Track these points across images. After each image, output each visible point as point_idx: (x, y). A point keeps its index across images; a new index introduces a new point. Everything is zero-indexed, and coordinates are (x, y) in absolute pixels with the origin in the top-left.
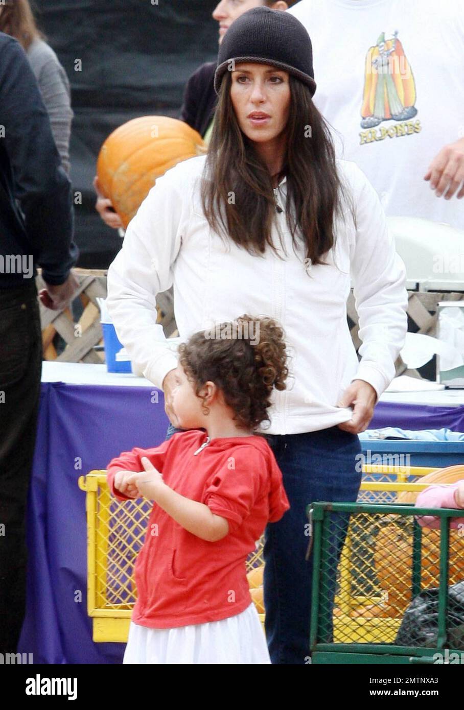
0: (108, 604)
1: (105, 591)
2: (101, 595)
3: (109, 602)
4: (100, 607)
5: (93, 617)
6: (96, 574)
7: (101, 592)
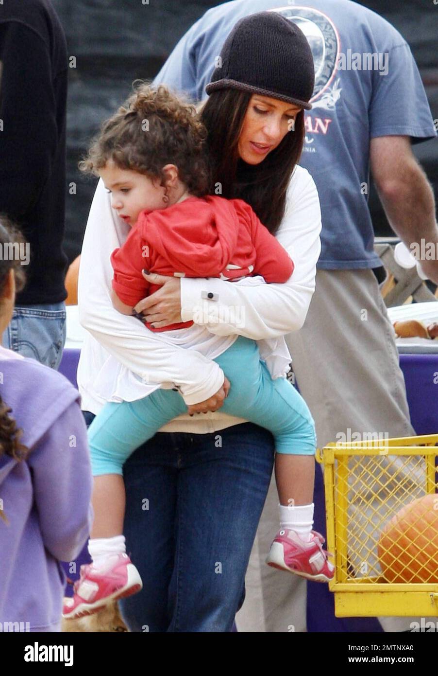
0: (349, 578)
1: (346, 565)
2: (342, 569)
3: (350, 576)
4: (341, 582)
5: (335, 592)
6: (336, 549)
7: (341, 566)
